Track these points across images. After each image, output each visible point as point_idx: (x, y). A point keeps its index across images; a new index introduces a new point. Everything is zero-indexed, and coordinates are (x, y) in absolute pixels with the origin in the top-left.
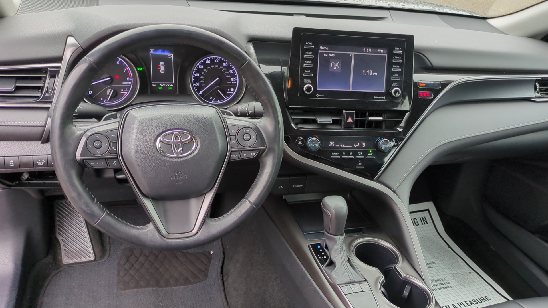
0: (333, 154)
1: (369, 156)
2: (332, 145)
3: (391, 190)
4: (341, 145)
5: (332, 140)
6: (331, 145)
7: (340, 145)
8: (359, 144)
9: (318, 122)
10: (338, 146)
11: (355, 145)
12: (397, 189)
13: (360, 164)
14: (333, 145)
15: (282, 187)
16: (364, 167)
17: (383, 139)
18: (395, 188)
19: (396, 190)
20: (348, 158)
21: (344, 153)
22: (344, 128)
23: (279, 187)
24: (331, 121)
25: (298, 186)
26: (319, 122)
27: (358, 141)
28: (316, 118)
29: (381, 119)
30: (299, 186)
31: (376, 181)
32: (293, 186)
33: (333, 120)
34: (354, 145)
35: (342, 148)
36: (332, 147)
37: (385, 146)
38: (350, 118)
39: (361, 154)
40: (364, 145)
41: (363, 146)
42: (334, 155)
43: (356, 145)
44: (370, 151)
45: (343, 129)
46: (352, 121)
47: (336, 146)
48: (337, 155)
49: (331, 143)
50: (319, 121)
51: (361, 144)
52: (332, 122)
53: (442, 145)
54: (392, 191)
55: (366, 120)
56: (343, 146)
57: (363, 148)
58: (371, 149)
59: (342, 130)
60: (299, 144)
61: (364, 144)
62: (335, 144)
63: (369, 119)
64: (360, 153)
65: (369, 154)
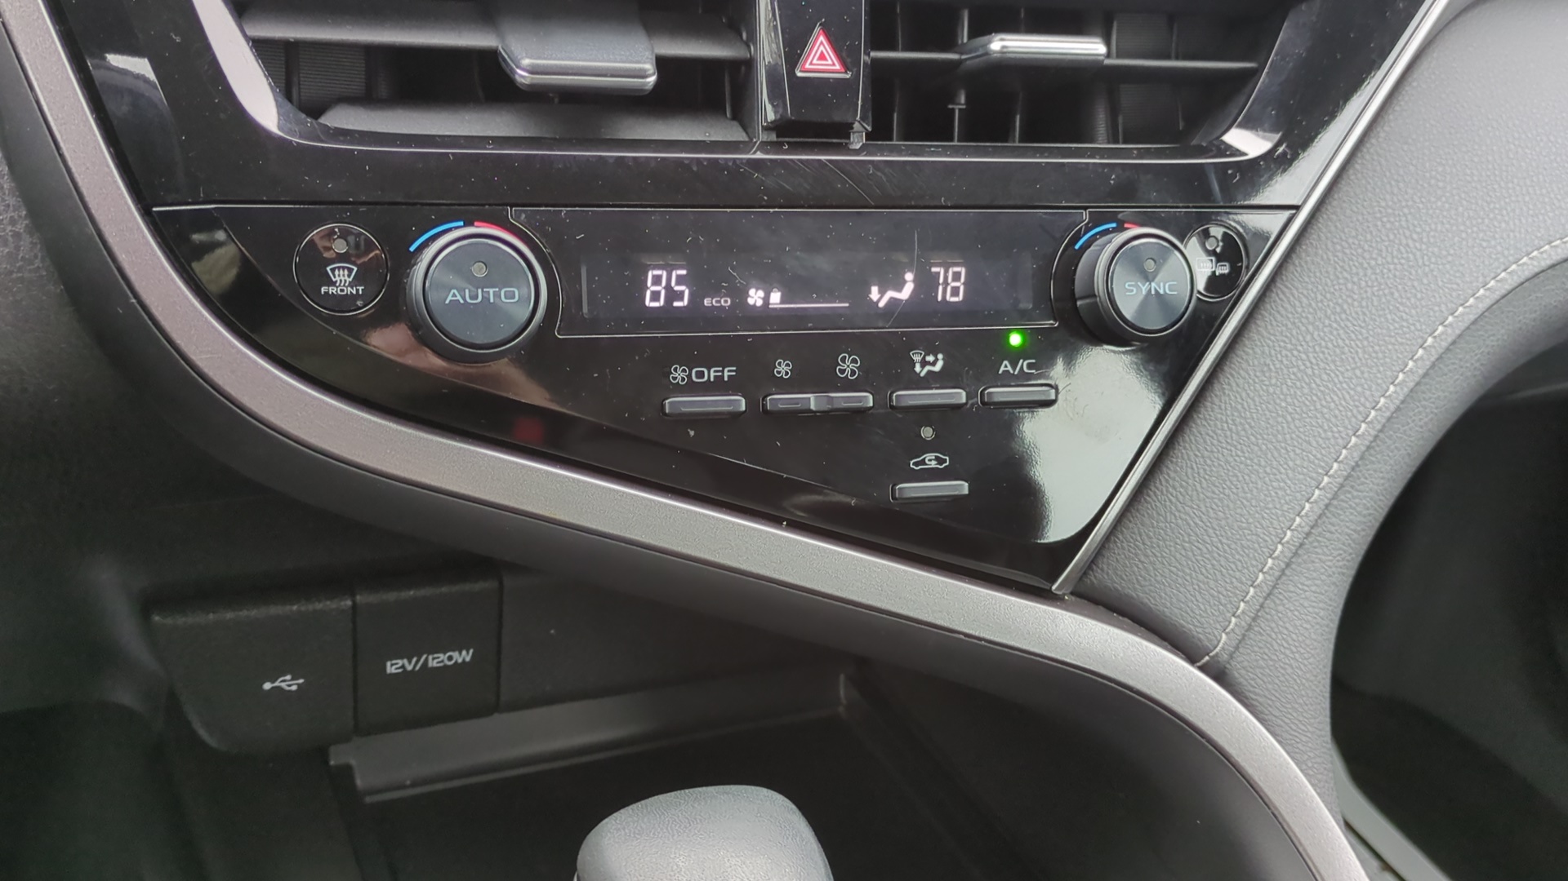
0: (678, 374)
1: (1007, 380)
2: (672, 295)
3: (1192, 659)
4: (755, 297)
5: (668, 249)
6: (655, 296)
7: (740, 294)
8: (909, 276)
9: (522, 76)
10: (726, 302)
11: (882, 293)
12: (1237, 648)
13: (931, 460)
14: (680, 296)
15: (288, 683)
16: (963, 487)
17: (1120, 228)
18: (1222, 644)
19: (1231, 656)
20: (826, 407)
21: (783, 369)
22: (773, 137)
23: (267, 686)
24: (650, 67)
25: (436, 661)
26: (533, 71)
27: (902, 258)
28: (501, 37)
29: (1090, 47)
30: (442, 656)
31: (1072, 593)
32: (392, 667)
33: (662, 63)
34: (874, 293)
35: (765, 315)
36: (667, 317)
37: (1144, 289)
38: (822, 38)
39: (938, 367)
40: (955, 292)
41: (949, 298)
42: (691, 388)
43: (890, 294)
44: (1015, 339)
45: (765, 146)
46: (838, 67)
47: (707, 302)
48: (718, 386)
49: (657, 280)
50: (526, 62)
51: (927, 283)
52: (652, 79)
53: (1537, 275)
54: (1202, 669)
55: (959, 62)
56: (775, 298)
57: (952, 313)
58: (1020, 317)
59: (759, 155)
60: (332, 290)
61: (957, 277)
62: (702, 283)
63: (987, 54)
64: (924, 363)
65: (1006, 366)
